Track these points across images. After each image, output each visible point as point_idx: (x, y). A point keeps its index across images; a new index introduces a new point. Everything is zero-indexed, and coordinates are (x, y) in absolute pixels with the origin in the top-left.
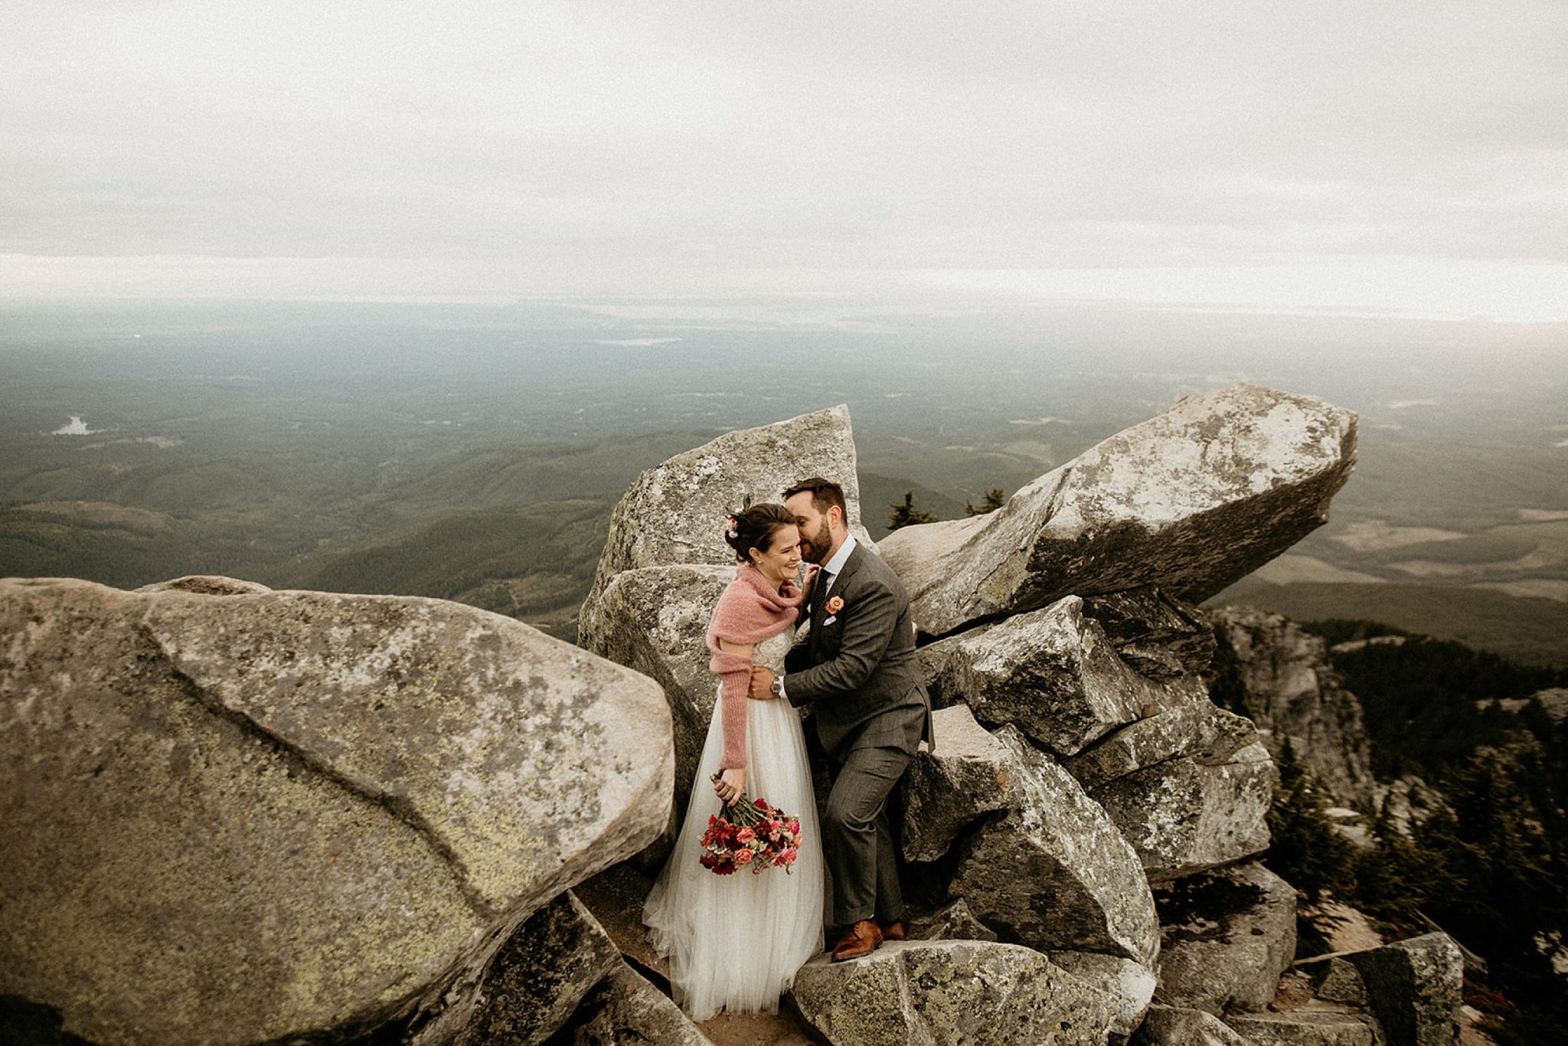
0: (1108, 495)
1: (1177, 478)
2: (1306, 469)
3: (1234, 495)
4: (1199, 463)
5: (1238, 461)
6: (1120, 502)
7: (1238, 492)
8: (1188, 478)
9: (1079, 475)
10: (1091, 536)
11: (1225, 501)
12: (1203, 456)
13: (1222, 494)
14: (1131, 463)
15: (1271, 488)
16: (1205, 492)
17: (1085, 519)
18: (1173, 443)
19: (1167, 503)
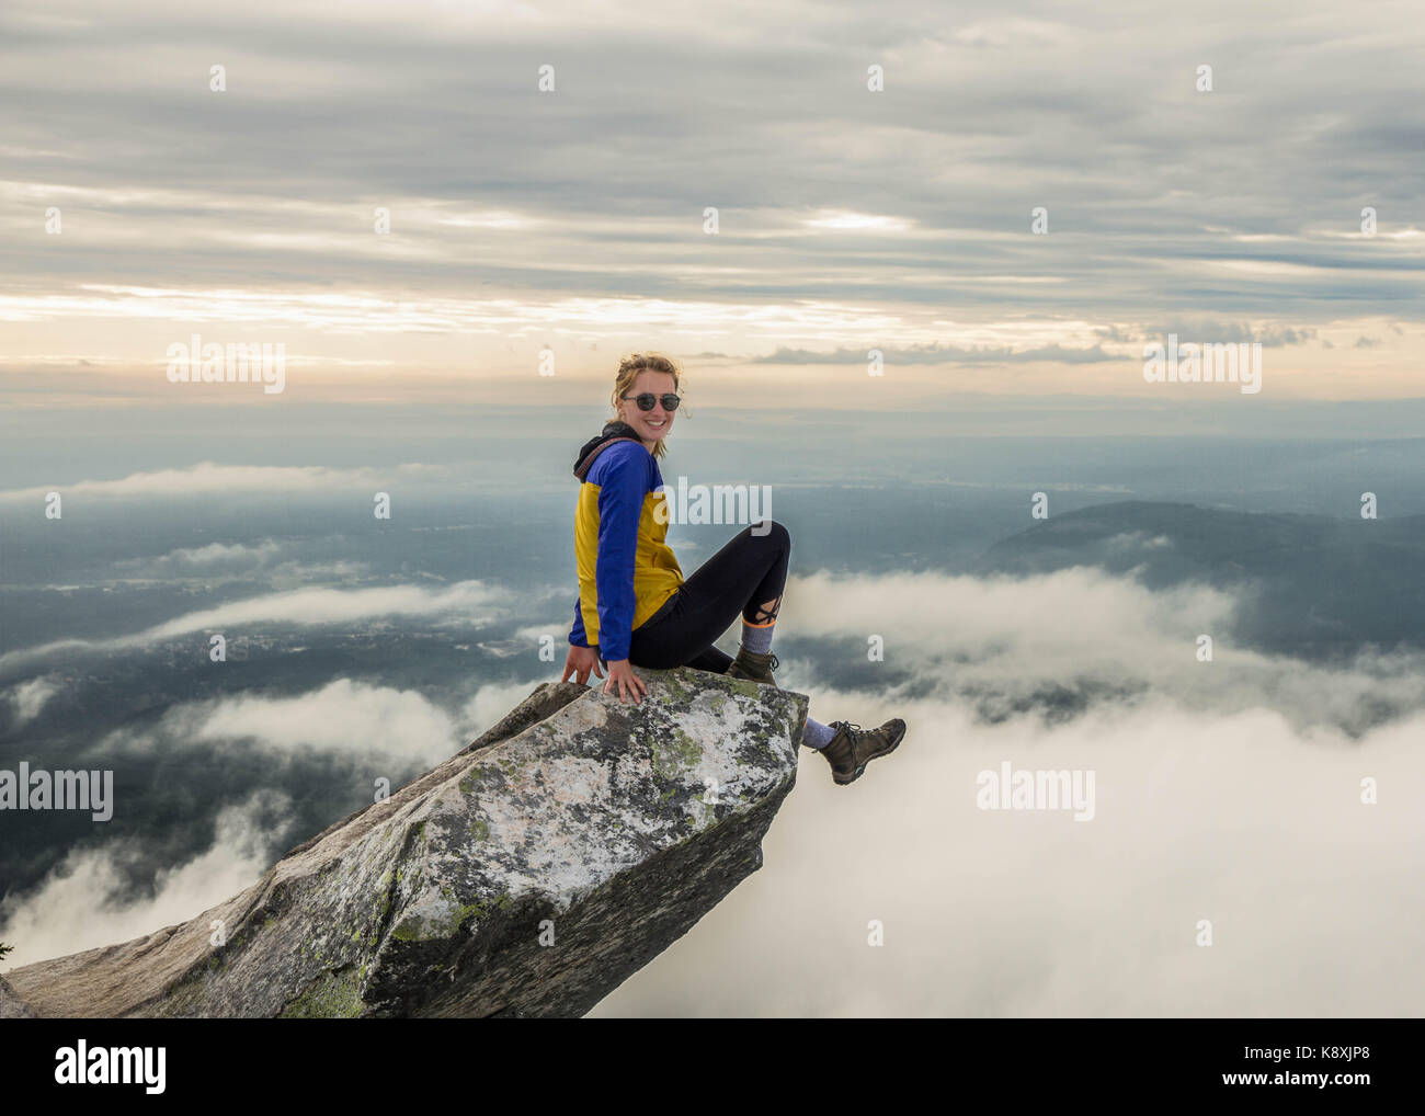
0: (489, 859)
1: (582, 820)
2: (758, 787)
3: (667, 838)
4: (609, 793)
5: (665, 785)
6: (510, 869)
7: (672, 832)
8: (597, 818)
9: (440, 831)
10: (474, 928)
11: (657, 848)
12: (612, 781)
13: (650, 837)
14: (512, 803)
15: (716, 821)
16: (626, 837)
17: (462, 901)
18: (566, 764)
19: (577, 862)
